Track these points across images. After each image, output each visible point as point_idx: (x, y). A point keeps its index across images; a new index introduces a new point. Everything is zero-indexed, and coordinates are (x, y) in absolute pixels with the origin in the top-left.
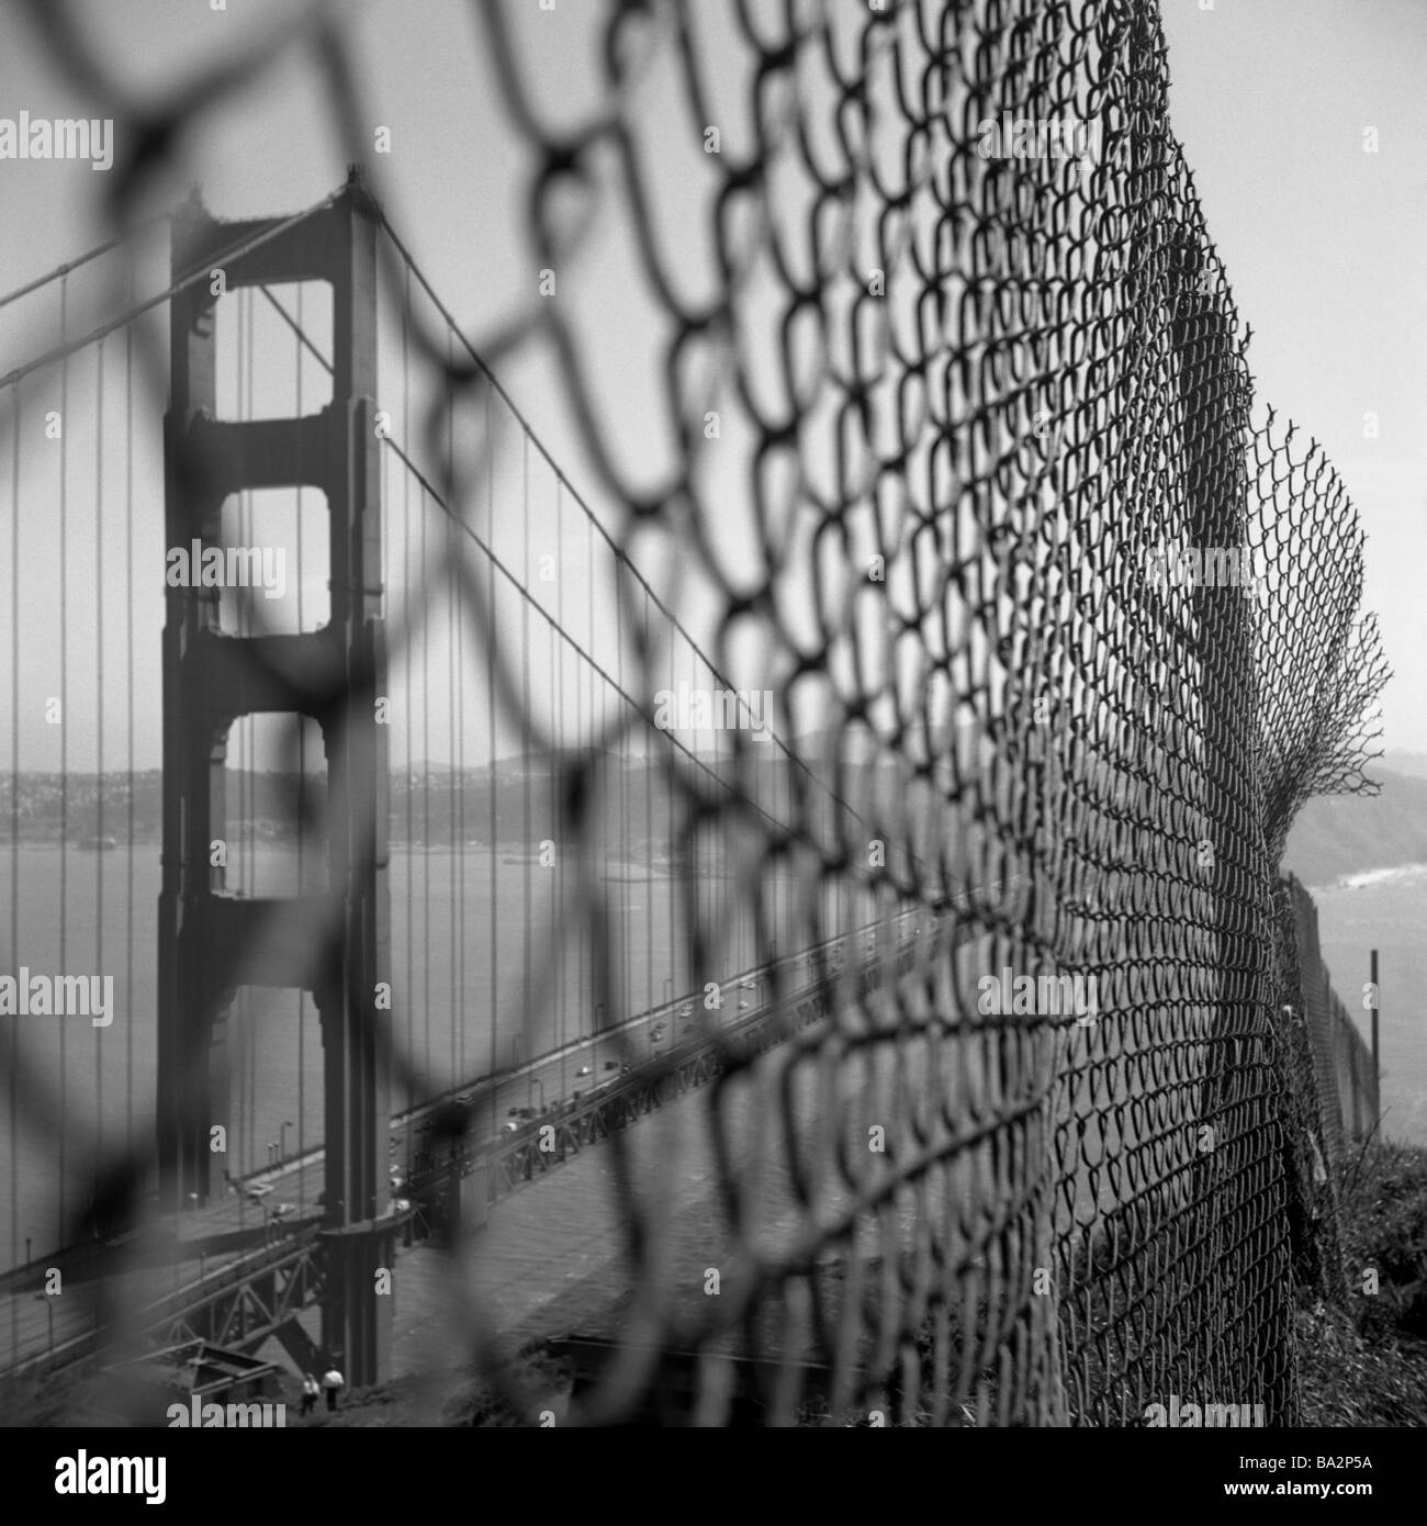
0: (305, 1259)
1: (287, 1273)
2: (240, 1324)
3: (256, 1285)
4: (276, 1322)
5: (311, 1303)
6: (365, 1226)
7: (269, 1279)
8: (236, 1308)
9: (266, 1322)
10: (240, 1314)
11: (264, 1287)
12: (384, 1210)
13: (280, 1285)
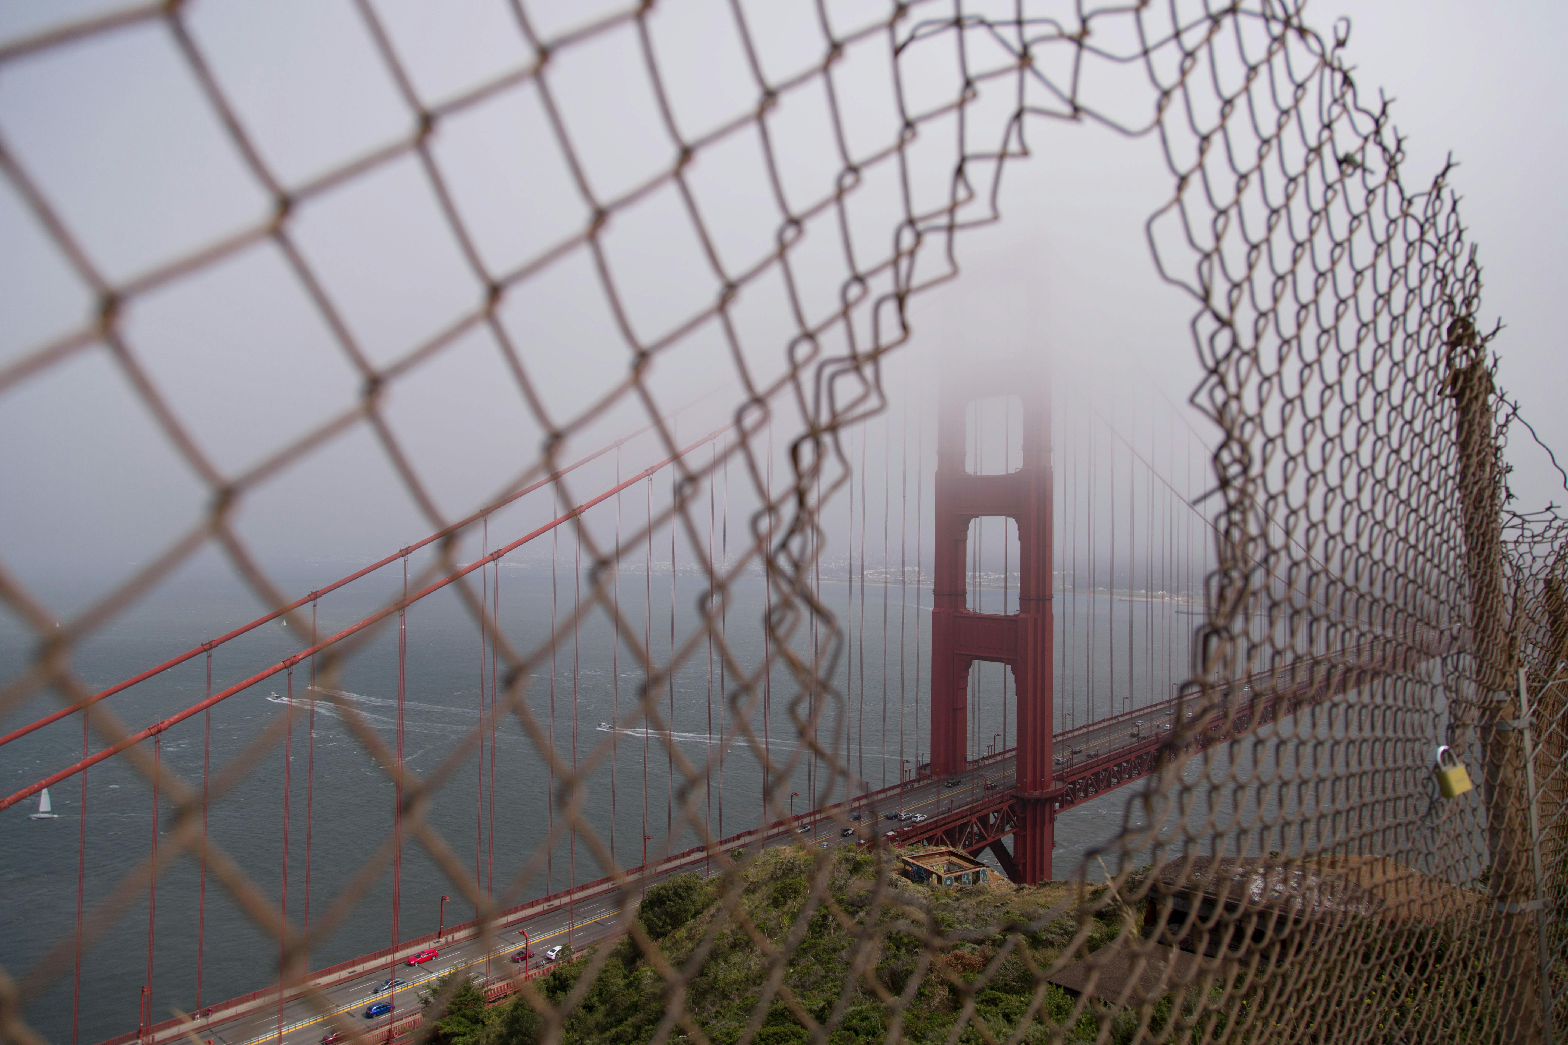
0: (1006, 807)
1: (996, 814)
2: (972, 838)
3: (979, 819)
4: (990, 840)
5: (1008, 832)
6: (1037, 794)
7: (987, 816)
8: (969, 829)
9: (984, 839)
10: (971, 833)
11: (984, 820)
12: (1048, 787)
13: (992, 820)
